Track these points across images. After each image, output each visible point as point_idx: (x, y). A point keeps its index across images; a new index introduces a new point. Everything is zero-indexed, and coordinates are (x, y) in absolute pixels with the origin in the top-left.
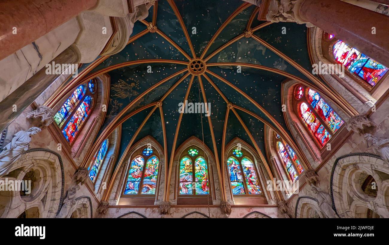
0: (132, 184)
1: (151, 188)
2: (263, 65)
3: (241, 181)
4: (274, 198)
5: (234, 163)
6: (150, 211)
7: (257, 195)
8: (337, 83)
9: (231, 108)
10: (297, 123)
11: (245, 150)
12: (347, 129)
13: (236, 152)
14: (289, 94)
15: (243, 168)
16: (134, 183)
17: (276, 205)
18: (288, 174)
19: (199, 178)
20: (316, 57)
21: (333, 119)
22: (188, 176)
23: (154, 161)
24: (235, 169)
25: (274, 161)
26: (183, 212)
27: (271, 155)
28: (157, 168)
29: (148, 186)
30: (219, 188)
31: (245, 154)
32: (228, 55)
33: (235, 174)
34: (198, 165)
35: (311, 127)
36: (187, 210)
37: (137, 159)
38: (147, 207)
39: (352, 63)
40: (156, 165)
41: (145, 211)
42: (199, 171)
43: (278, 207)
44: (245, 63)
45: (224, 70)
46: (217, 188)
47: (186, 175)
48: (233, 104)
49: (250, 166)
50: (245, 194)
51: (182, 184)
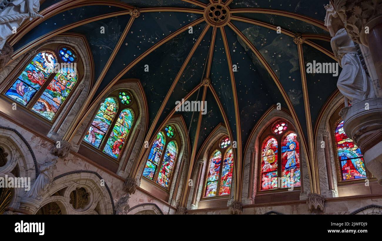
0: (23, 87)
1: (48, 110)
2: (280, 81)
3: (156, 164)
4: (178, 200)
5: (160, 140)
6: (39, 142)
7: (162, 187)
8: (323, 156)
9: (206, 85)
10: (256, 153)
11: (179, 133)
12: (300, 196)
13: (168, 129)
14: (271, 121)
15: (166, 151)
16: (26, 87)
17: (175, 208)
18: (206, 186)
19: (115, 134)
20: (326, 117)
21: (290, 176)
22: (104, 123)
23: (69, 75)
24: (158, 148)
25: (201, 165)
26: (81, 166)
27: (202, 158)
28: (69, 87)
29: (46, 104)
30: (133, 161)
31: (176, 138)
32: (258, 36)
33: (154, 152)
34: (122, 118)
35: (265, 165)
36: (87, 166)
37: (47, 55)
38: (38, 135)
39: (345, 148)
40: (71, 82)
41: (32, 139)
42: (119, 125)
43: (177, 211)
44: (266, 62)
45: (239, 44)
46: (132, 160)
47: (102, 120)
48: (211, 83)
49: (173, 154)
50: (152, 180)
51: (93, 129)
